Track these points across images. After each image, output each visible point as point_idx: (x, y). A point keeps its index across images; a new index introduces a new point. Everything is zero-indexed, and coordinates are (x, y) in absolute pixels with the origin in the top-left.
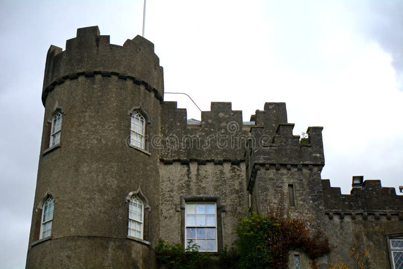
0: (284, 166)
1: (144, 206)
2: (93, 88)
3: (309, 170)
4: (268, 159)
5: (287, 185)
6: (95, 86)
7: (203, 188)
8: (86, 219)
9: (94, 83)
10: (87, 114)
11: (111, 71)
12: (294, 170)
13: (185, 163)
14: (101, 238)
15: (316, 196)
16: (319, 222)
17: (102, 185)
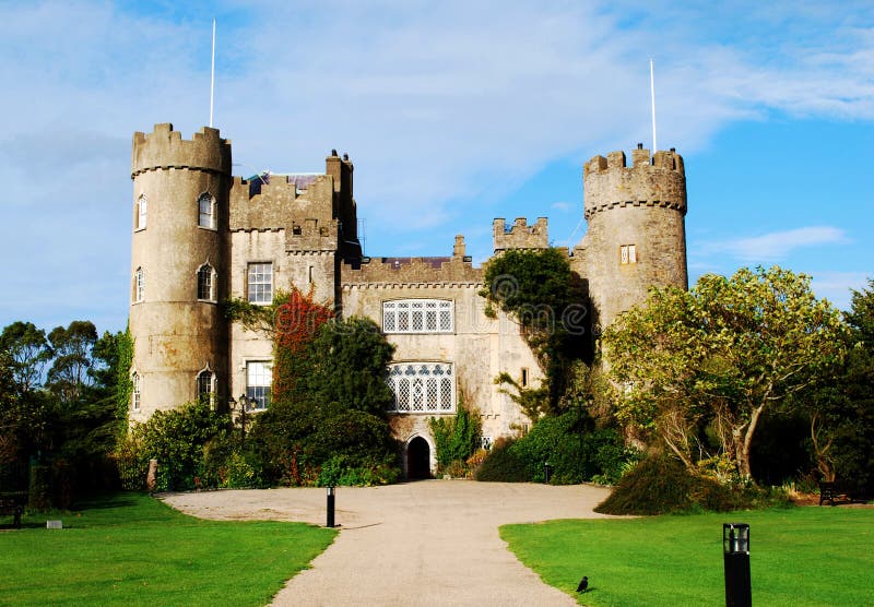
0: (308, 252)
1: (213, 273)
4: (296, 247)
5: (308, 266)
6: (170, 178)
7: (261, 252)
8: (168, 288)
9: (169, 175)
11: (182, 165)
12: (315, 255)
14: (179, 302)
15: (329, 274)
17: (178, 262)
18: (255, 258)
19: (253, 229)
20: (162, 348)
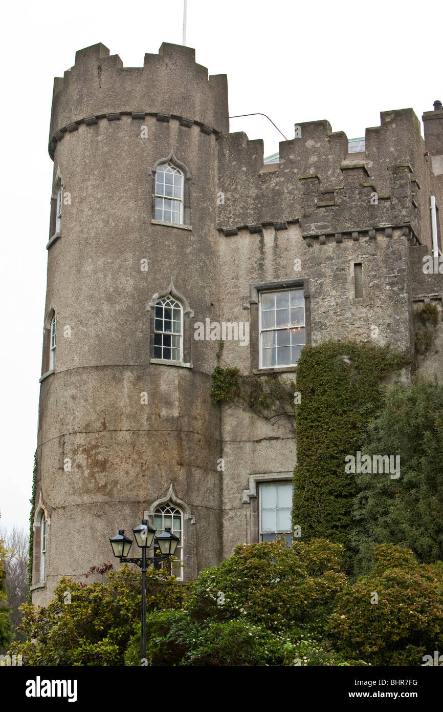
0: (348, 234)
1: (184, 309)
2: (97, 142)
3: (387, 236)
4: (323, 227)
5: (352, 264)
6: (100, 138)
7: (283, 267)
8: (92, 341)
9: (97, 134)
10: (90, 183)
11: (120, 111)
12: (363, 240)
13: (256, 231)
14: (113, 367)
15: (395, 277)
16: (398, 318)
17: (111, 290)
18: (270, 279)
19: (266, 225)
20: (81, 458)
